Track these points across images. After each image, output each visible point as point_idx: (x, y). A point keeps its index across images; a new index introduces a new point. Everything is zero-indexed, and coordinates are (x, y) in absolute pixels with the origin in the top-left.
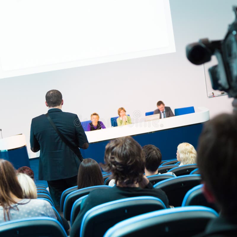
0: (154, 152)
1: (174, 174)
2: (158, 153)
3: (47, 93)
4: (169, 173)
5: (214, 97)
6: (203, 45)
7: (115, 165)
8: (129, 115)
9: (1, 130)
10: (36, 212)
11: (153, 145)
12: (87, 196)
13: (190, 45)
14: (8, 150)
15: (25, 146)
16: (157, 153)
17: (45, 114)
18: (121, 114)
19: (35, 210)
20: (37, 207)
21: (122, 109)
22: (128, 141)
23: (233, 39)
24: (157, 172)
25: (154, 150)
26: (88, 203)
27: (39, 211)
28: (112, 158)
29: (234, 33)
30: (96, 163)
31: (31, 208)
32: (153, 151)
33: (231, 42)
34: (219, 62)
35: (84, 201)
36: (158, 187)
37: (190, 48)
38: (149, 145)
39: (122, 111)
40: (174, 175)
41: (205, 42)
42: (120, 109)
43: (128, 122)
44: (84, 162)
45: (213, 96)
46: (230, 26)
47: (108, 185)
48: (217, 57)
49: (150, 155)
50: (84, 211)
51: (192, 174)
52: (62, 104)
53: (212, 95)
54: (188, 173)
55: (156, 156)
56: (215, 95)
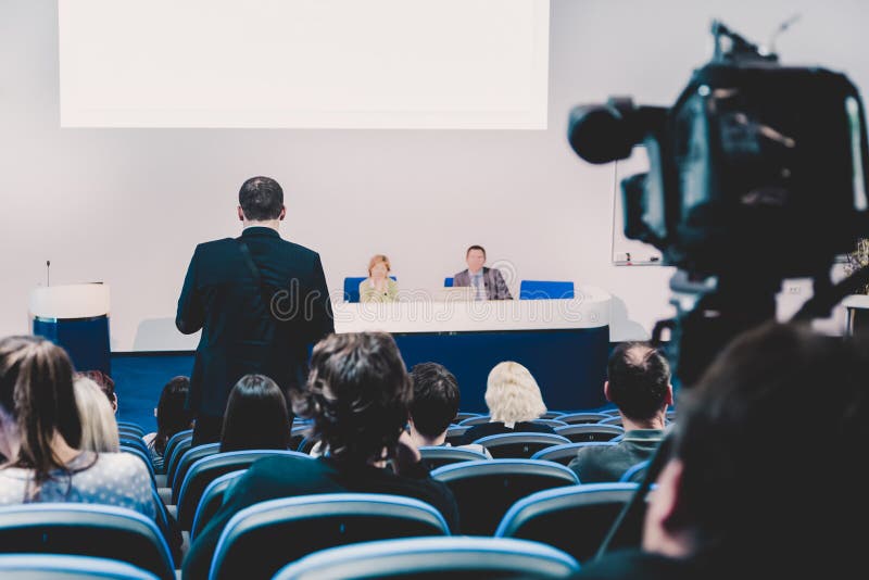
0: (440, 383)
1: (487, 451)
2: (450, 388)
3: (247, 182)
4: (475, 447)
5: (630, 265)
6: (616, 113)
7: (321, 406)
8: (394, 278)
9: (48, 264)
10: (111, 493)
11: (439, 366)
12: (244, 471)
13: (581, 107)
14: (58, 320)
15: (105, 316)
16: (446, 388)
17: (235, 237)
18: (374, 271)
19: (109, 487)
20: (116, 479)
21: (384, 259)
22: (374, 342)
23: (697, 105)
24: (441, 440)
25: (440, 378)
26: (243, 491)
27: (119, 492)
28: (318, 385)
29: (704, 90)
30: (275, 388)
31: (100, 482)
32: (438, 380)
33: (693, 114)
34: (652, 165)
35: (235, 482)
36: (442, 479)
37: (580, 116)
38: (428, 365)
39: (381, 266)
40: (488, 453)
41: (625, 106)
42: (378, 257)
43: (390, 295)
44: (245, 382)
45: (628, 261)
46: (695, 72)
47: (309, 453)
48: (649, 152)
49: (428, 391)
50: (230, 509)
51: (539, 458)
52: (281, 219)
53: (625, 259)
54: (528, 455)
55: (444, 395)
56: (633, 260)
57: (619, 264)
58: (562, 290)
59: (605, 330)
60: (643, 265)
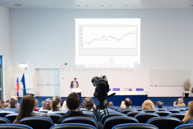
56: (153, 85)
57: (151, 86)
58: (142, 90)
59: (147, 95)
60: (154, 86)
